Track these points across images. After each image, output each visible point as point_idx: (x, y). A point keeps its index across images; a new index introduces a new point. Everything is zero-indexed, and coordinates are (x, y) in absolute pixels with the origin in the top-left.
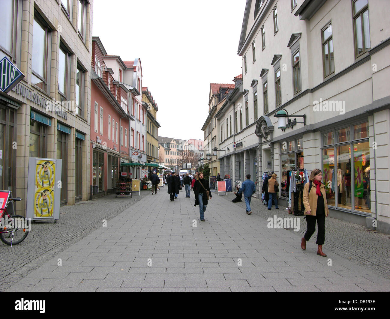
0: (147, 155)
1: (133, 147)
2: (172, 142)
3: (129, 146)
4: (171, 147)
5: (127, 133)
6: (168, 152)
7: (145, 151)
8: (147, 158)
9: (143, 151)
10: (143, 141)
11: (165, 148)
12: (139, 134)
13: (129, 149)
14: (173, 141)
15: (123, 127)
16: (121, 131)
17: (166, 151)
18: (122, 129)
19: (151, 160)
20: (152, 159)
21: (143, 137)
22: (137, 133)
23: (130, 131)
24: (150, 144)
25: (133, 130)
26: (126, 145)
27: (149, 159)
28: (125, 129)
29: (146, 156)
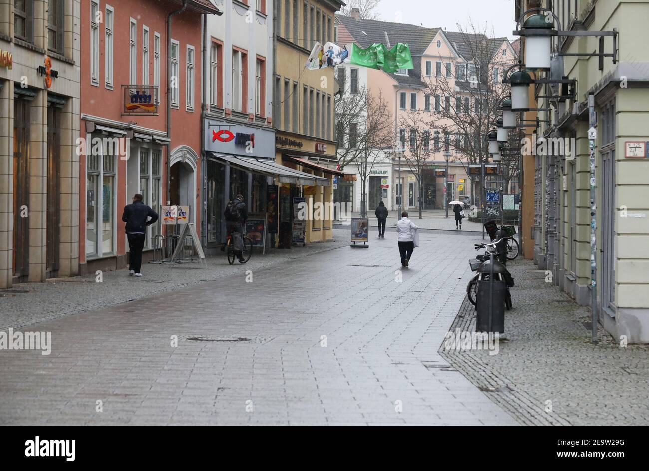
0: (278, 132)
1: (218, 108)
2: (432, 50)
3: (204, 106)
4: (428, 72)
5: (193, 62)
6: (413, 97)
7: (268, 113)
8: (277, 140)
9: (261, 118)
10: (262, 80)
11: (399, 79)
12: (244, 56)
13: (202, 118)
14: (439, 43)
15: (177, 42)
16: (174, 55)
17: (403, 96)
18: (177, 49)
19: (296, 148)
20: (300, 145)
21: (261, 62)
22: (235, 52)
23: (205, 50)
24: (295, 86)
25: (218, 46)
26: (192, 104)
27: (287, 147)
28: (188, 46)
29: (272, 136)
